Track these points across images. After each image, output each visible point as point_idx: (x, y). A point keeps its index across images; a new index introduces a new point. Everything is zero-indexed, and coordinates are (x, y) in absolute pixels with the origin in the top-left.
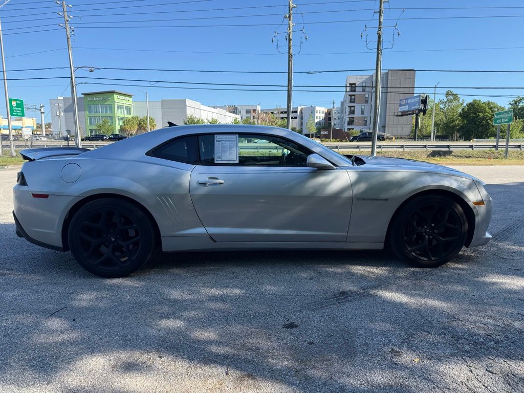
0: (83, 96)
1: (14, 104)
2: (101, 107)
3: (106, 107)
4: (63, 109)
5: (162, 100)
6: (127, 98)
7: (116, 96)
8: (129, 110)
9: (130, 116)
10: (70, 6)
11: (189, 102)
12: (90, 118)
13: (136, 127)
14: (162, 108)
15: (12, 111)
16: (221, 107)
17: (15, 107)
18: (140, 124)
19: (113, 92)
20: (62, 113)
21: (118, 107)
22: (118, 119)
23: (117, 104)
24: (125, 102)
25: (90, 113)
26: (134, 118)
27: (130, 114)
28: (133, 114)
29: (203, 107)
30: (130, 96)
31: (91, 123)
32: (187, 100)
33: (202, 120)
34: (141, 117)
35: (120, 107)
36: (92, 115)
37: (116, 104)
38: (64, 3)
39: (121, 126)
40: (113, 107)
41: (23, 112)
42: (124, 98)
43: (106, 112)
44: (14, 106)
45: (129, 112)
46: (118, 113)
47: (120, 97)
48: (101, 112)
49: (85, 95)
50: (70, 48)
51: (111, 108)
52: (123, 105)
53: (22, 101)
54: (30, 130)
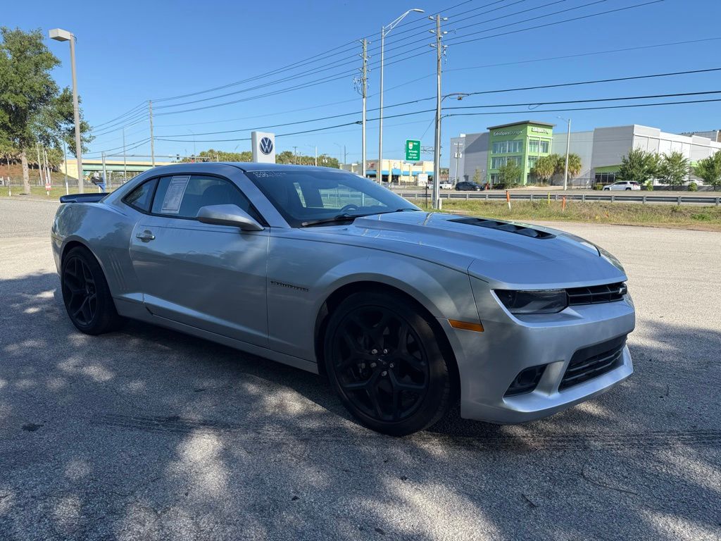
0: (489, 131)
1: (411, 146)
2: (509, 144)
3: (515, 145)
4: (464, 149)
5: (596, 129)
6: (546, 129)
7: (529, 128)
8: (545, 146)
9: (546, 155)
10: (446, 19)
11: (639, 130)
12: (494, 159)
13: (553, 169)
14: (595, 141)
15: (408, 154)
16: (699, 134)
17: (412, 150)
18: (559, 165)
19: (526, 123)
20: (461, 155)
21: (531, 143)
22: (529, 159)
23: (530, 138)
24: (541, 136)
25: (494, 152)
26: (551, 157)
27: (547, 152)
28: (550, 152)
29: (663, 135)
30: (550, 127)
31: (493, 167)
32: (635, 125)
33: (657, 156)
34: (562, 155)
35: (534, 143)
36: (498, 155)
37: (528, 139)
38: (439, 17)
39: (531, 169)
40: (524, 143)
41: (418, 155)
42: (540, 129)
43: (515, 150)
44: (411, 148)
45: (546, 150)
46: (530, 151)
47: (535, 129)
48: (507, 150)
49: (492, 129)
50: (439, 72)
51: (522, 144)
52: (537, 139)
53: (419, 142)
54: (427, 176)
